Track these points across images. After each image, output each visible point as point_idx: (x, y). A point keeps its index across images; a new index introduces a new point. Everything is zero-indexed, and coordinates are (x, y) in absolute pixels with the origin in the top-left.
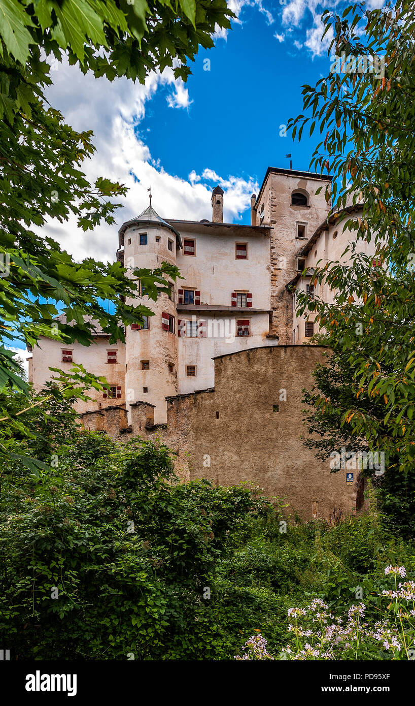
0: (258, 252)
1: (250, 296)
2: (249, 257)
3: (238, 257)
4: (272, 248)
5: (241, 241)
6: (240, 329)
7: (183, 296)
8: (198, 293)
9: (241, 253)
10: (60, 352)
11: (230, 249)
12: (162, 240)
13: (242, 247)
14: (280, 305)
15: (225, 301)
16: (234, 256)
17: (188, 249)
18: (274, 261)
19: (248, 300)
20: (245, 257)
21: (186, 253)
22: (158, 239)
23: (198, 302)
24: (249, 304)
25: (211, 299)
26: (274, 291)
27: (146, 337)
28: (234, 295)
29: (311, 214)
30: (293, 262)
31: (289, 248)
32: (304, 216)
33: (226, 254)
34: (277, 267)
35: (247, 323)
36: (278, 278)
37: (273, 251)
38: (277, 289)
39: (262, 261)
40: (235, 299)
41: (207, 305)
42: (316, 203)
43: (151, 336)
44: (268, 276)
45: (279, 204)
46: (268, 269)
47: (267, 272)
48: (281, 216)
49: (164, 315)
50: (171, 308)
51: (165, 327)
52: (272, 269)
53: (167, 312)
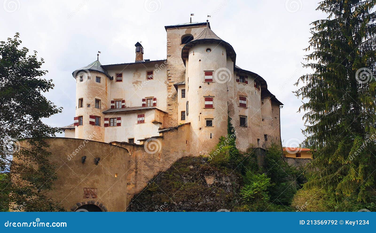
0: (159, 74)
1: (155, 100)
2: (154, 78)
3: (148, 79)
4: (168, 70)
5: (150, 69)
6: (138, 120)
7: (114, 104)
8: (123, 102)
9: (149, 76)
11: (144, 75)
12: (92, 78)
13: (150, 73)
16: (145, 78)
17: (118, 78)
18: (169, 77)
19: (154, 102)
20: (152, 78)
21: (117, 81)
23: (123, 106)
24: (155, 104)
25: (131, 104)
26: (169, 95)
27: (81, 129)
28: (144, 100)
34: (171, 81)
35: (144, 116)
36: (172, 87)
37: (169, 72)
39: (162, 79)
40: (145, 102)
43: (84, 129)
44: (166, 87)
45: (173, 45)
46: (166, 83)
47: (165, 85)
48: (174, 52)
49: (91, 117)
50: (98, 113)
51: (91, 123)
52: (168, 82)
53: (94, 115)
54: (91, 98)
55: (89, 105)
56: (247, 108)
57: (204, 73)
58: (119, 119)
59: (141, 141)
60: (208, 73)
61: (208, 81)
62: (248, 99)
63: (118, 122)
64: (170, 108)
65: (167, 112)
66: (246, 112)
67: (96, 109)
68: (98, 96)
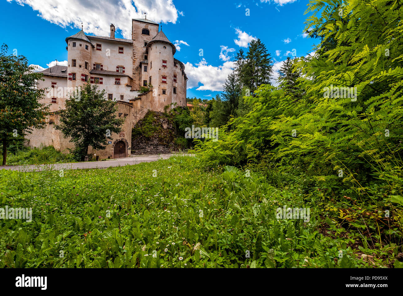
0: (128, 51)
1: (124, 68)
2: (124, 53)
3: (120, 52)
4: (134, 50)
5: (121, 46)
6: (116, 82)
7: (95, 67)
8: (102, 66)
9: (121, 51)
10: (51, 83)
11: (116, 49)
12: (82, 46)
13: (121, 49)
14: (137, 72)
15: (113, 69)
16: (118, 52)
17: (98, 48)
18: (134, 55)
19: (123, 70)
20: (122, 53)
21: (97, 49)
22: (81, 45)
23: (102, 69)
24: (124, 72)
25: (108, 68)
26: (134, 67)
27: (74, 83)
28: (117, 67)
29: (150, 38)
30: (142, 56)
31: (141, 50)
32: (147, 39)
33: (114, 51)
34: (135, 57)
35: (119, 79)
36: (136, 62)
37: (134, 51)
38: (135, 66)
39: (129, 55)
40: (118, 69)
41: (106, 71)
42: (152, 34)
43: (76, 83)
44: (131, 61)
45: (137, 33)
46: (132, 58)
47: (131, 59)
48: (137, 38)
49: (82, 75)
50: (87, 72)
51: (83, 80)
52: (133, 58)
53: (84, 74)
54: (83, 61)
55: (80, 66)
56: (176, 82)
57: (162, 61)
58: (102, 79)
59: (130, 100)
60: (164, 62)
61: (164, 67)
62: (177, 77)
63: (100, 81)
64: (135, 76)
65: (132, 78)
66: (176, 85)
67: (86, 70)
68: (87, 60)
